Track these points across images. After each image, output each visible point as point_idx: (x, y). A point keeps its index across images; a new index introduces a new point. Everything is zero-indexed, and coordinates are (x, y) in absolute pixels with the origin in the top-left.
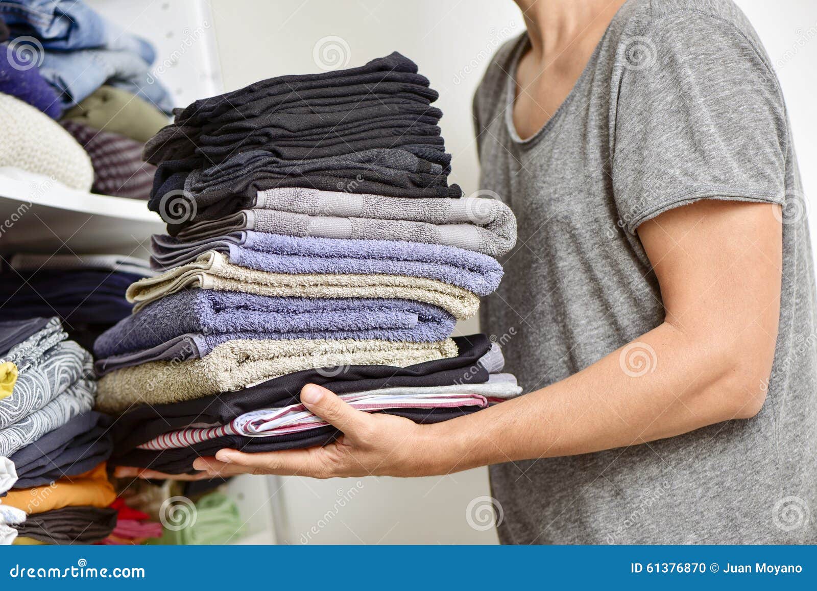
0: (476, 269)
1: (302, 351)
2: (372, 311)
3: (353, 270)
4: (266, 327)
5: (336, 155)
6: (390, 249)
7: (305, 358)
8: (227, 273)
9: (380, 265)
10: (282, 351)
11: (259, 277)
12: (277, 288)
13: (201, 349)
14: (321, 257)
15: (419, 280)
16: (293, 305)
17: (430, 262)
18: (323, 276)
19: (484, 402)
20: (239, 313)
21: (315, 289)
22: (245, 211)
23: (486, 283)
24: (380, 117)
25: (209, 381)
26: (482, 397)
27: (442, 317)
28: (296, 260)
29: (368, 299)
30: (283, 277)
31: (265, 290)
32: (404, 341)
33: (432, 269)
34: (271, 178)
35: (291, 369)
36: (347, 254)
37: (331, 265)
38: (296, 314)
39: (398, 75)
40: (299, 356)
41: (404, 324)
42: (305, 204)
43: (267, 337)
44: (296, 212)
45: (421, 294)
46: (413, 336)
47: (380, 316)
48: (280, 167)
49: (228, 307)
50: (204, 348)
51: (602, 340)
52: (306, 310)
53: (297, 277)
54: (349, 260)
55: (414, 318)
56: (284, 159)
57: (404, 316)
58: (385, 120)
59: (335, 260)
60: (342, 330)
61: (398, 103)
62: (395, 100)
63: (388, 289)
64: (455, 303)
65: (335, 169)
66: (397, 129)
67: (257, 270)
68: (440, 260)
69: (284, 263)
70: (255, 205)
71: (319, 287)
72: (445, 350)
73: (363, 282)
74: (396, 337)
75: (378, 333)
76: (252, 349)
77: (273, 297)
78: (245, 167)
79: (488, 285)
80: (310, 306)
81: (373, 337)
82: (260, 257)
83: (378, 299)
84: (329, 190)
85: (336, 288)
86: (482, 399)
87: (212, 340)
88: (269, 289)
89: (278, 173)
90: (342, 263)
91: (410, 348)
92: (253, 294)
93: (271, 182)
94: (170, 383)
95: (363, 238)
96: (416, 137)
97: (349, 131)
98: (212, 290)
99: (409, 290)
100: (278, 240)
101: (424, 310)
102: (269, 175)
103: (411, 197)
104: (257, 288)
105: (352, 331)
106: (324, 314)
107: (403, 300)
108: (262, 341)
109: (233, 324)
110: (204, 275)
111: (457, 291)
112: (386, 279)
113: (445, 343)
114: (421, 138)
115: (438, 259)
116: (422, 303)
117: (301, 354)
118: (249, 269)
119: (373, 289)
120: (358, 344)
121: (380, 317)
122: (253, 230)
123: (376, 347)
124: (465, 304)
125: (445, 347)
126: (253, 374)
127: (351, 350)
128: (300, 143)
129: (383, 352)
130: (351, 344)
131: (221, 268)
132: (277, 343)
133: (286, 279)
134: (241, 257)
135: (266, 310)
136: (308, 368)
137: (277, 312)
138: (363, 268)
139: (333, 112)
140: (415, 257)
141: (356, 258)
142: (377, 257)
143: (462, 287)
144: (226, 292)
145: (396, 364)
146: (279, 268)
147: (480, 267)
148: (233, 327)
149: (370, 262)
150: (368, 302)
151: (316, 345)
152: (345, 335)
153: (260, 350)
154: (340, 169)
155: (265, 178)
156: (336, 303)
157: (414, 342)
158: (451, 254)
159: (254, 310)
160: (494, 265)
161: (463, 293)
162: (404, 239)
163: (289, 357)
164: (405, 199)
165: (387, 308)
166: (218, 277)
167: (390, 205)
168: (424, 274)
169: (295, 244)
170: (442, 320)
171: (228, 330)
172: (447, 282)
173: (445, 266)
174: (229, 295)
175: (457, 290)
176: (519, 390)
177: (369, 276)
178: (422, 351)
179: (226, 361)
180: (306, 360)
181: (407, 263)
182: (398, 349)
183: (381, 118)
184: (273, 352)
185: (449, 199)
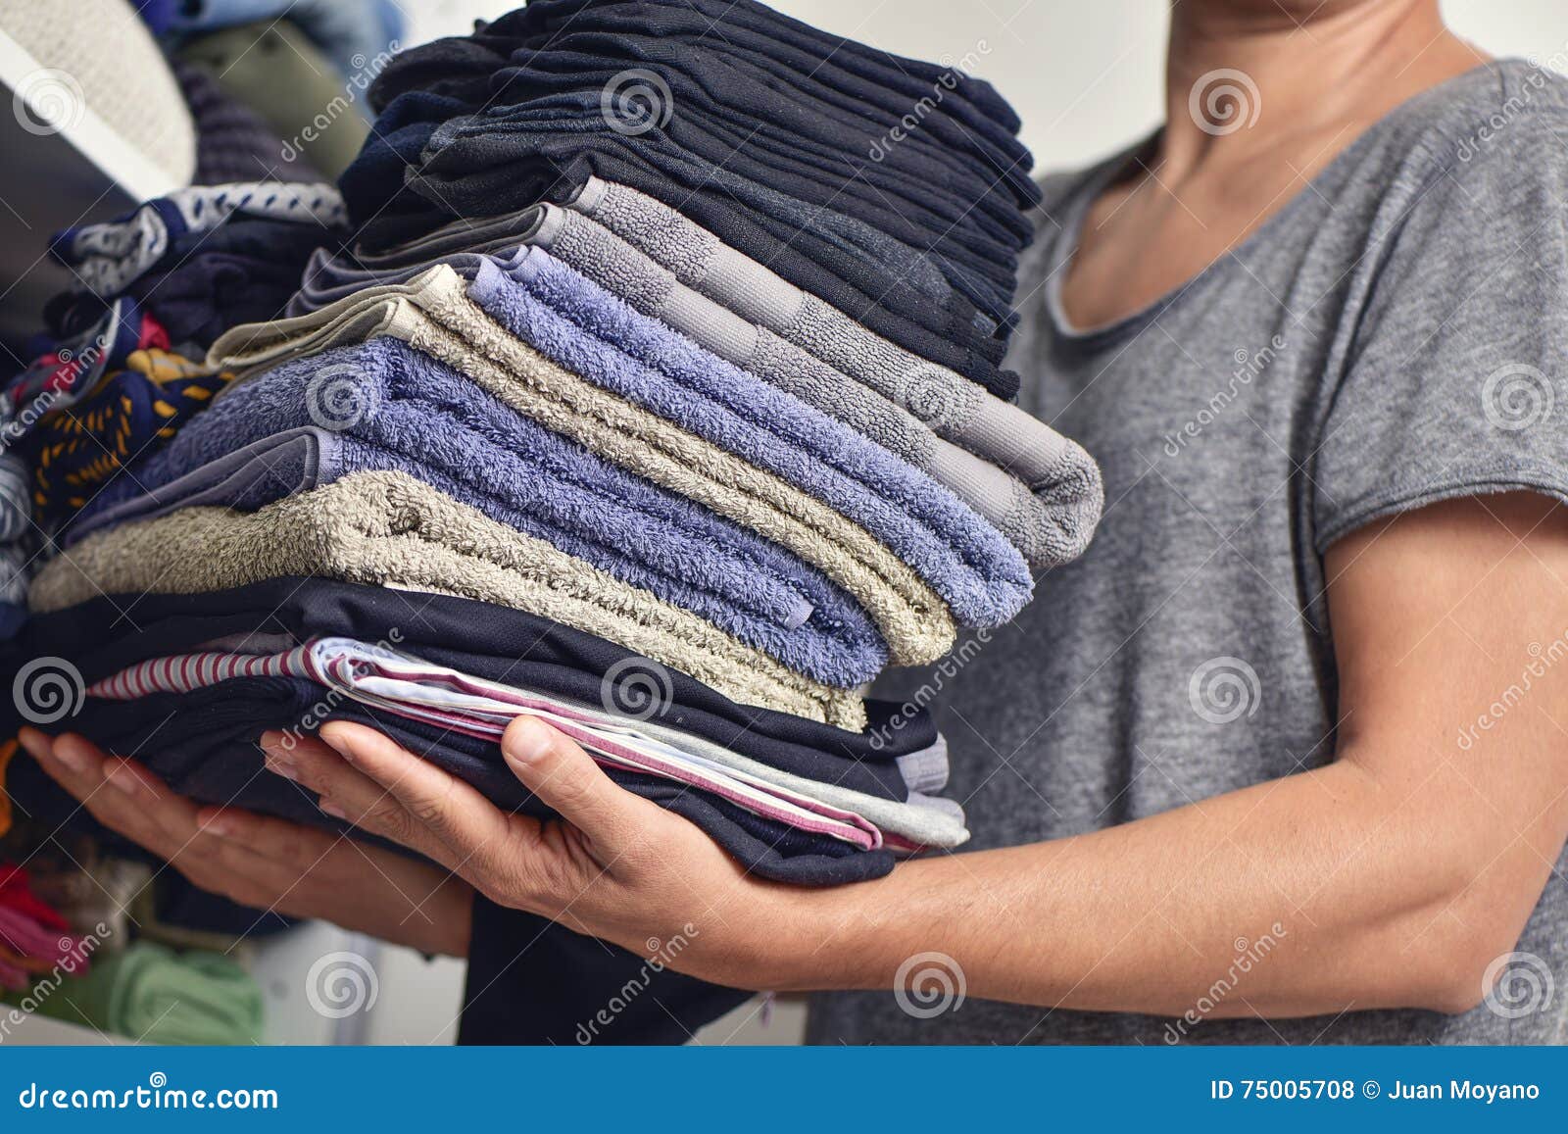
0: (978, 561)
1: (538, 566)
2: (721, 549)
3: (720, 435)
4: (484, 474)
5: (783, 192)
6: (817, 426)
7: (536, 584)
8: (453, 313)
9: (780, 451)
10: (494, 544)
11: (516, 355)
12: (542, 400)
13: (325, 464)
14: (665, 374)
15: (849, 527)
16: (561, 456)
17: (890, 497)
18: (652, 419)
19: (874, 842)
20: (441, 419)
21: (620, 440)
22: (547, 204)
23: (987, 598)
24: (905, 172)
25: (312, 532)
26: (872, 827)
27: (862, 637)
28: (609, 355)
29: (723, 518)
30: (568, 379)
31: (517, 394)
32: (761, 648)
33: (888, 514)
34: (630, 162)
35: (498, 592)
36: (721, 393)
37: (679, 400)
38: (560, 479)
39: (976, 115)
40: (525, 575)
41: (776, 611)
42: (680, 248)
43: (475, 502)
44: (653, 258)
45: (839, 560)
46: (784, 645)
47: (733, 569)
48: (658, 150)
49: (424, 397)
50: (333, 464)
51: (1179, 765)
52: (583, 480)
53: (596, 393)
54: (720, 409)
55: (804, 610)
56: (674, 139)
57: (784, 592)
58: (913, 184)
59: (693, 395)
60: (641, 563)
61: (954, 169)
62: (950, 159)
63: (776, 515)
64: (902, 613)
65: (770, 215)
66: (931, 215)
67: (520, 339)
68: (911, 502)
69: (582, 346)
70: (575, 200)
71: (633, 442)
72: (837, 713)
73: (730, 474)
74: (748, 631)
75: (714, 605)
76: (434, 508)
77: (526, 418)
78: (584, 117)
79: (989, 604)
80: (595, 475)
81: (699, 607)
82: (537, 310)
83: (744, 529)
84: (740, 250)
85: (667, 461)
86: (871, 833)
87: (356, 452)
88: (525, 393)
89: (648, 160)
90: (704, 408)
91: (767, 670)
92: (486, 391)
93: (629, 172)
94: (223, 542)
95: (768, 378)
96: (962, 250)
97: (831, 162)
98: (405, 343)
99: (819, 540)
100: (592, 291)
101: (830, 602)
102: (629, 154)
103: (903, 346)
104: (503, 381)
105: (661, 574)
106: (617, 508)
107: (796, 558)
108: (462, 504)
109: (417, 434)
110: (403, 302)
111: (918, 592)
112: (779, 489)
113: (844, 698)
114: (970, 256)
115: (909, 497)
116: (832, 583)
117: (532, 571)
118: (504, 327)
119: (743, 500)
120: (661, 608)
121: (735, 573)
122: (547, 248)
123: (695, 634)
124: (924, 627)
125: (840, 706)
126: (412, 561)
127: (640, 616)
128: (720, 130)
129: (706, 651)
130: (645, 602)
131: (444, 297)
132: (492, 524)
133: (571, 386)
134: (499, 291)
135: (498, 438)
136: (536, 610)
137: (521, 455)
138: (743, 439)
139: (814, 109)
140: (861, 469)
141: (737, 413)
142: (781, 432)
143: (932, 586)
144: (432, 362)
145: (725, 691)
146: (568, 354)
147: (989, 558)
148: (414, 440)
149: (763, 435)
150: (721, 526)
151: (571, 569)
152: (643, 576)
153: (449, 518)
154: (780, 221)
155: (617, 156)
156: (653, 497)
157: (781, 662)
158: (940, 500)
159: (475, 428)
160: (1021, 570)
161: (929, 600)
162: (855, 423)
163: (503, 568)
164: (888, 343)
165: (755, 559)
166: (430, 317)
167: (856, 341)
168: (866, 517)
169: (623, 319)
170: (860, 642)
171: (401, 442)
172: (906, 559)
173: (915, 522)
174: (436, 372)
175: (919, 586)
176: (962, 835)
177: (747, 466)
178: (789, 691)
179: (368, 507)
180: (537, 591)
181: (838, 475)
182: (741, 662)
183: (906, 175)
184: (476, 537)
185: (982, 390)
